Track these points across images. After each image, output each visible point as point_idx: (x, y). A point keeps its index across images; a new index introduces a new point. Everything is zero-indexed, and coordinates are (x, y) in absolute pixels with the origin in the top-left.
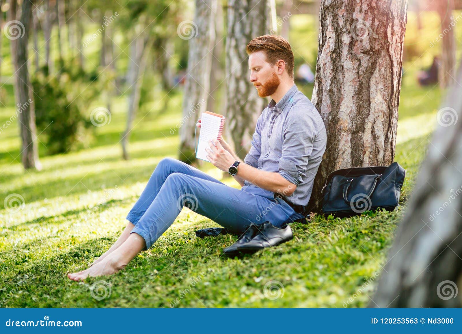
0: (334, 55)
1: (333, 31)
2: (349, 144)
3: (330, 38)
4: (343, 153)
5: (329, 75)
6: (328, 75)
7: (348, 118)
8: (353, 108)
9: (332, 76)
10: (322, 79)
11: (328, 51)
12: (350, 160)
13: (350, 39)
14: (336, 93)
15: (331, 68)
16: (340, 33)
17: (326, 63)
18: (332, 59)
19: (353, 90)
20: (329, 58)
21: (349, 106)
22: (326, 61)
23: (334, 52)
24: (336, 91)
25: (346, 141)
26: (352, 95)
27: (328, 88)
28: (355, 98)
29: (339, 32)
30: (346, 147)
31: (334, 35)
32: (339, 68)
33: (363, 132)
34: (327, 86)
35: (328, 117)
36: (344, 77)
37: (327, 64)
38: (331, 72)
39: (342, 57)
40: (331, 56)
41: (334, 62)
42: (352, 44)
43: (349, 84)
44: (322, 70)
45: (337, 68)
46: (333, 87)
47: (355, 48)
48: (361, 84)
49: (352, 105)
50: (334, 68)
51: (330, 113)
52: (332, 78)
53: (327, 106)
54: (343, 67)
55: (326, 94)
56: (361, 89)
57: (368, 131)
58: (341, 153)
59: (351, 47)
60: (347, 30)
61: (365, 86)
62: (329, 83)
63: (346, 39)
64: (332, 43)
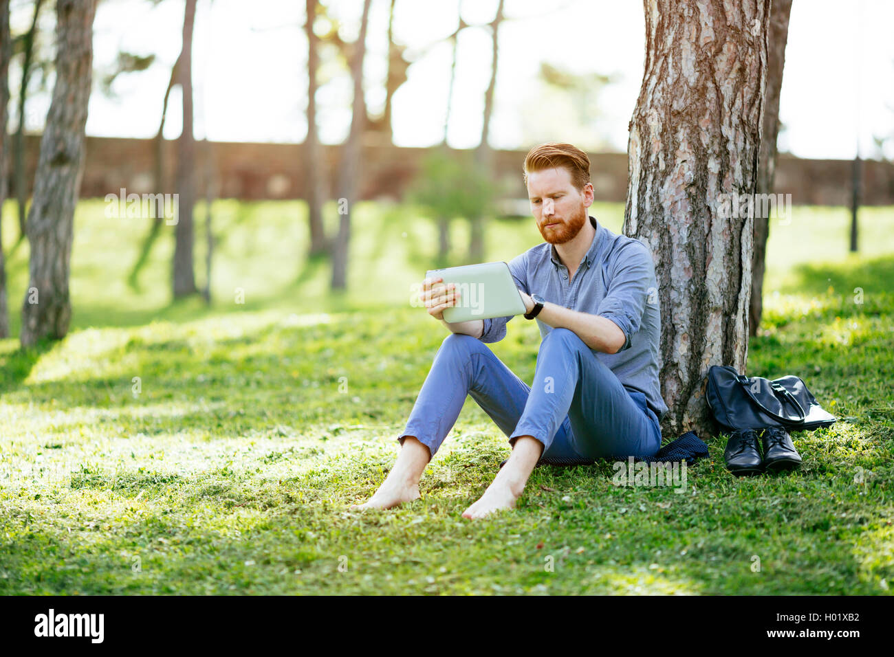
0: (693, 190)
1: (690, 152)
2: (720, 331)
3: (684, 161)
4: (712, 345)
5: (685, 220)
6: (683, 219)
7: (718, 290)
8: (724, 276)
9: (691, 222)
10: (669, 225)
11: (681, 182)
12: (720, 357)
13: (719, 166)
14: (698, 250)
15: (689, 209)
16: (704, 155)
17: (676, 202)
18: (690, 195)
19: (723, 247)
20: (683, 193)
21: (718, 271)
22: (677, 198)
23: (691, 185)
24: (698, 246)
25: (717, 326)
26: (722, 254)
27: (685, 241)
28: (726, 260)
29: (702, 153)
30: (715, 336)
31: (693, 159)
32: (703, 211)
33: (736, 314)
34: (681, 238)
35: (690, 286)
36: (711, 225)
37: (679, 204)
38: (688, 216)
39: (707, 193)
40: (686, 191)
41: (694, 200)
42: (721, 176)
43: (718, 236)
44: (667, 213)
45: (700, 210)
46: (694, 239)
47: (725, 182)
48: (732, 238)
49: (722, 270)
50: (694, 211)
51: (691, 280)
52: (690, 226)
53: (685, 269)
54: (709, 209)
55: (680, 250)
56: (732, 247)
57: (740, 312)
58: (709, 344)
59: (721, 181)
60: (714, 152)
61: (736, 242)
62: (685, 233)
63: (713, 166)
64: (689, 170)
